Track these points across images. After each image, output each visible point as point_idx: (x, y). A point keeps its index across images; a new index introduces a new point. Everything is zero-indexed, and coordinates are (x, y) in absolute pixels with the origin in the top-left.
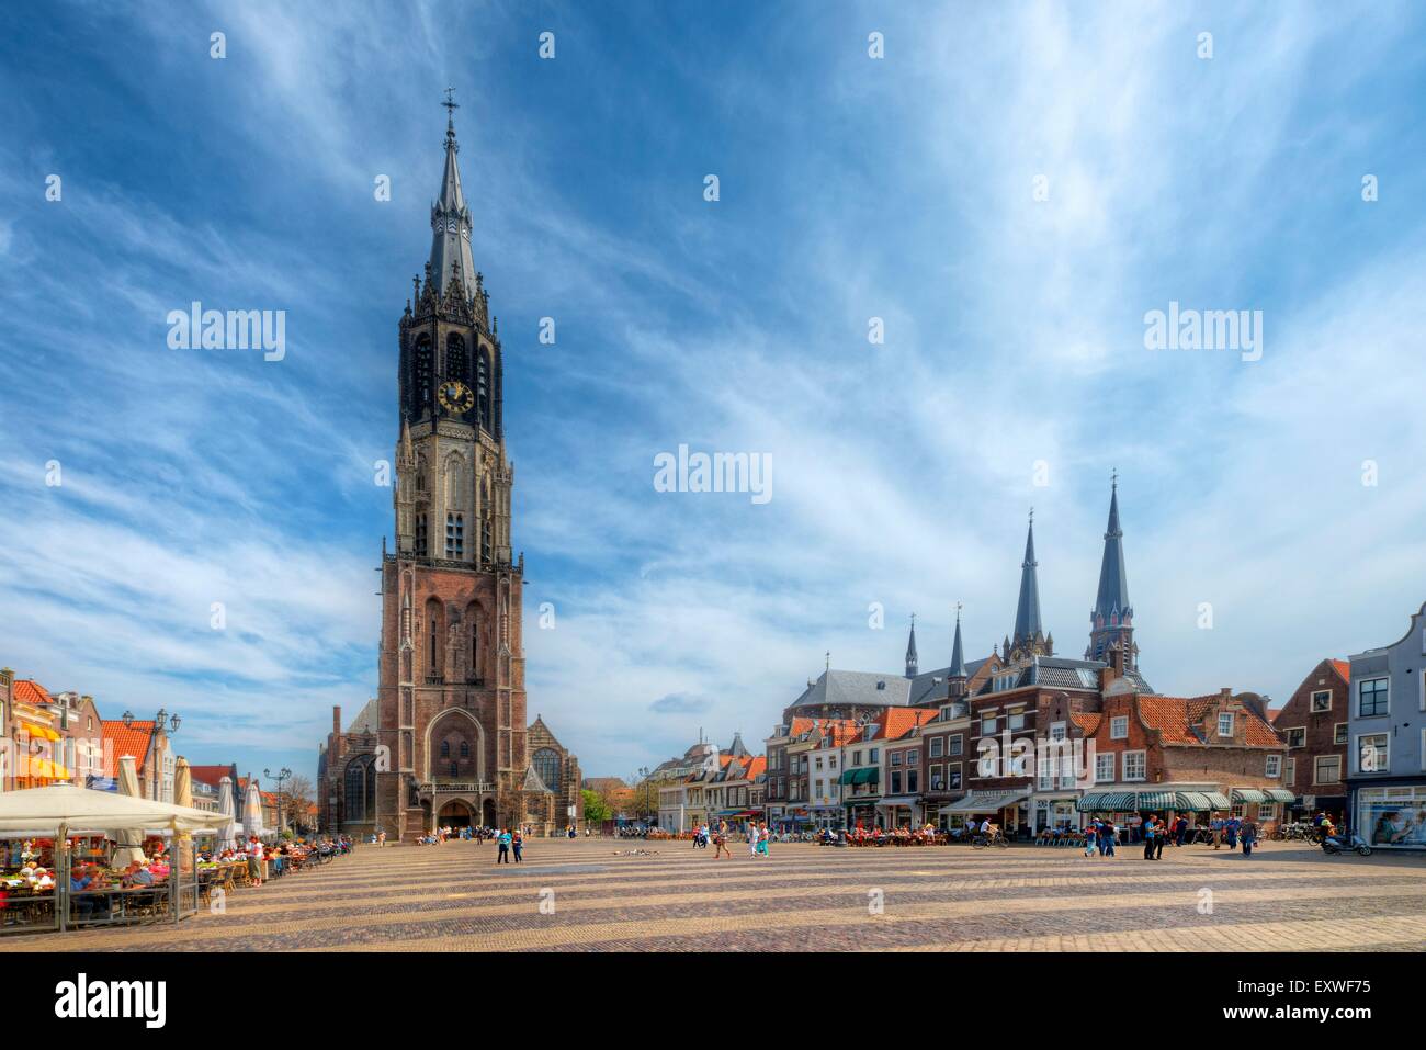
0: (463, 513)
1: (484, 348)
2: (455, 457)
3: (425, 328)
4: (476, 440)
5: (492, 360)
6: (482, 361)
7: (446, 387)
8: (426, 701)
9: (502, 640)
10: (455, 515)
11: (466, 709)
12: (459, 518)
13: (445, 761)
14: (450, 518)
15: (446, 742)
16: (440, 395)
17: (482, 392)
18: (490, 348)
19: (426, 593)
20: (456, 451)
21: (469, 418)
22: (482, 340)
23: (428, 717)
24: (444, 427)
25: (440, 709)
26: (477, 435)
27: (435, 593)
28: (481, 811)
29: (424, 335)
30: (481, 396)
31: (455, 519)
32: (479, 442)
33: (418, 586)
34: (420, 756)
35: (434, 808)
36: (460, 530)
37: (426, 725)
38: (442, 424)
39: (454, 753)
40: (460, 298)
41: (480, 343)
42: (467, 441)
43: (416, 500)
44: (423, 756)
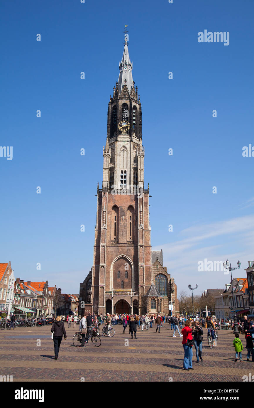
0: (126, 170)
1: (135, 107)
2: (124, 148)
3: (115, 104)
4: (131, 141)
5: (138, 110)
6: (134, 111)
7: (121, 123)
8: (111, 251)
9: (141, 223)
10: (124, 170)
11: (127, 255)
12: (125, 172)
13: (119, 280)
14: (122, 172)
15: (119, 271)
16: (119, 126)
17: (134, 122)
18: (138, 106)
19: (112, 204)
20: (124, 146)
21: (129, 133)
22: (134, 104)
23: (112, 259)
24: (120, 138)
25: (117, 255)
26: (131, 139)
27: (115, 204)
28: (132, 306)
29: (115, 106)
30: (134, 124)
31: (124, 172)
32: (132, 141)
33: (109, 201)
34: (108, 278)
35: (112, 304)
36: (125, 177)
37: (111, 263)
38: (119, 136)
39: (122, 276)
40: (127, 91)
41: (133, 105)
42: (128, 141)
43: (110, 167)
44: (110, 278)
